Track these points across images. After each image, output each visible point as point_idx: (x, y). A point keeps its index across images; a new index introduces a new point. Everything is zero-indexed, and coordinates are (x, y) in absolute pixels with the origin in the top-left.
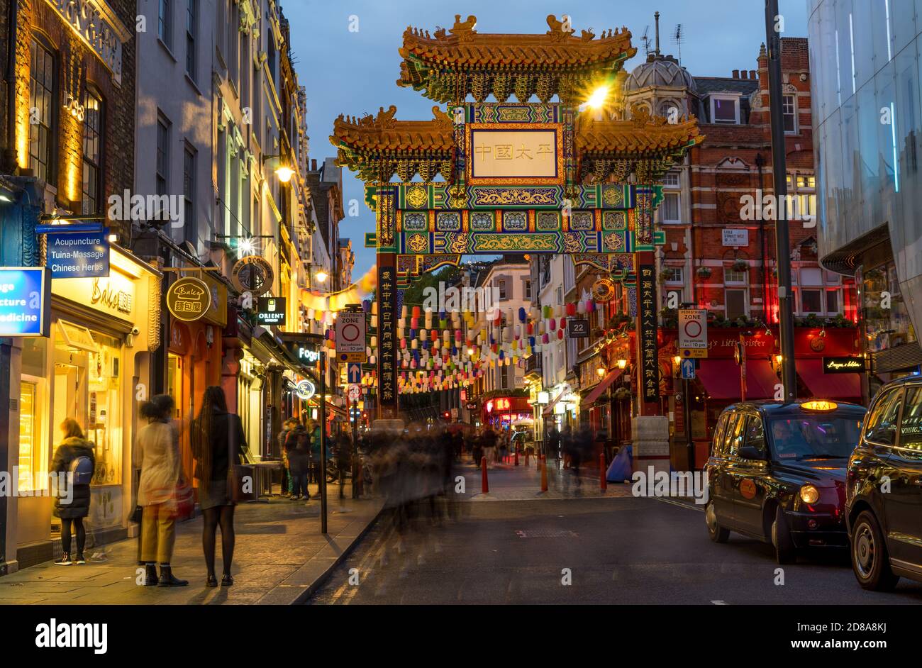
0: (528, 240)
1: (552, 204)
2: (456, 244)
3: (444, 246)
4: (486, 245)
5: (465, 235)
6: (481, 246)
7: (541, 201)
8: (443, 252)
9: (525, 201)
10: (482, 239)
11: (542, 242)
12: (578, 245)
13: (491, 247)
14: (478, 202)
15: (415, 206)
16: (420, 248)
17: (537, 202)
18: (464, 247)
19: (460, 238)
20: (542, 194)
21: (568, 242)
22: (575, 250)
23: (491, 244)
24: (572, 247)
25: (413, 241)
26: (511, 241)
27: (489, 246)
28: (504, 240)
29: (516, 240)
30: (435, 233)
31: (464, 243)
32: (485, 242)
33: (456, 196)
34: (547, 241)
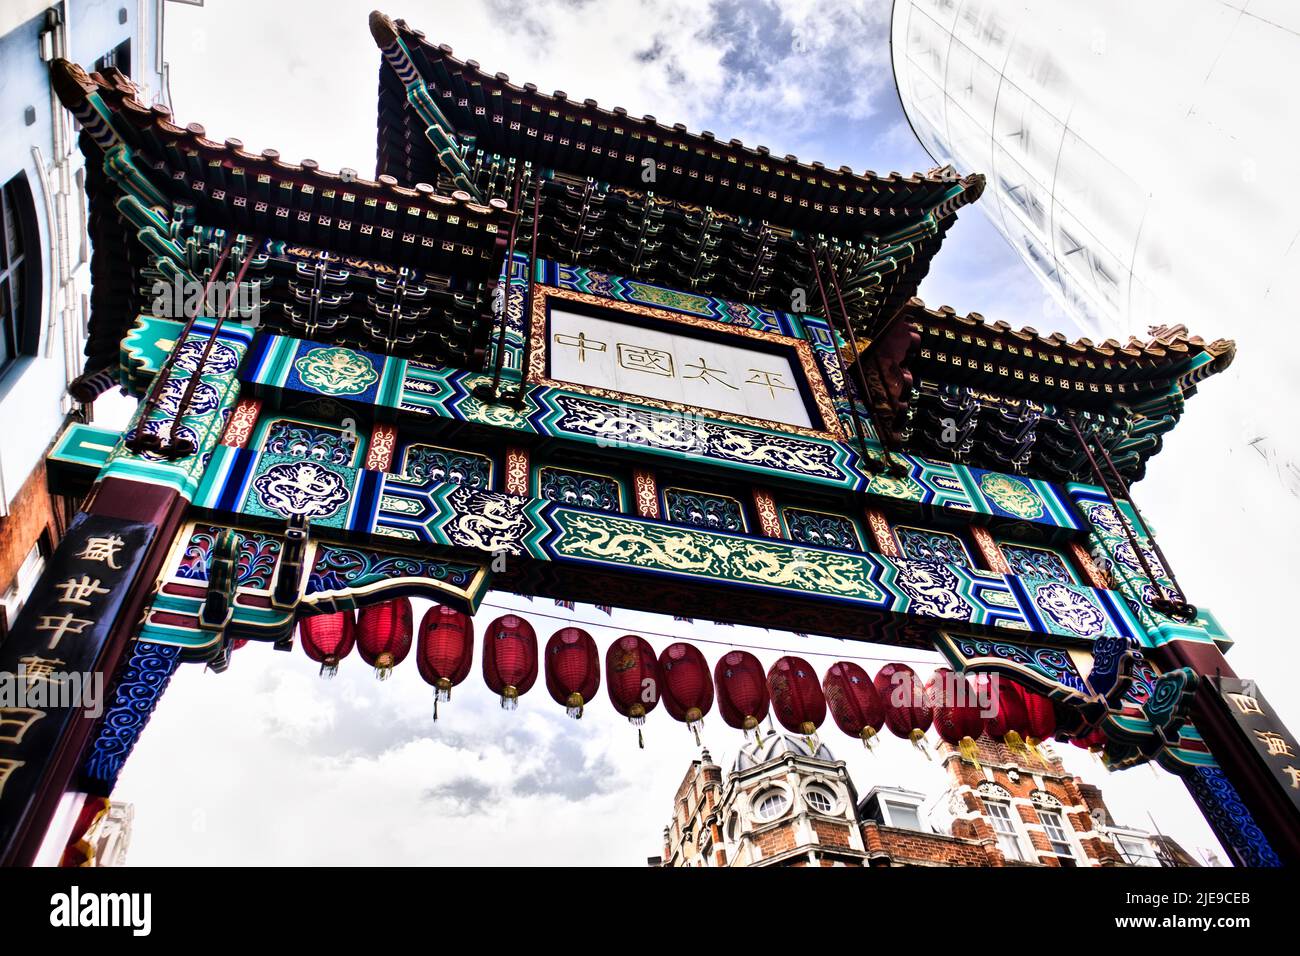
0: (771, 559)
1: (829, 476)
2: (472, 525)
3: (422, 517)
4: (603, 546)
5: (515, 501)
6: (582, 544)
7: (790, 463)
8: (410, 535)
9: (738, 453)
10: (584, 525)
11: (821, 570)
12: (955, 602)
13: (625, 554)
14: (568, 425)
15: (324, 387)
16: (310, 506)
17: (779, 463)
18: (508, 536)
19: (490, 506)
20: (794, 451)
21: (918, 586)
22: (948, 614)
23: (624, 545)
24: (936, 601)
25: (284, 481)
26: (703, 549)
27: (613, 548)
28: (672, 543)
29: (722, 551)
30: (387, 477)
31: (506, 524)
32: (599, 535)
33: (485, 396)
34: (839, 572)
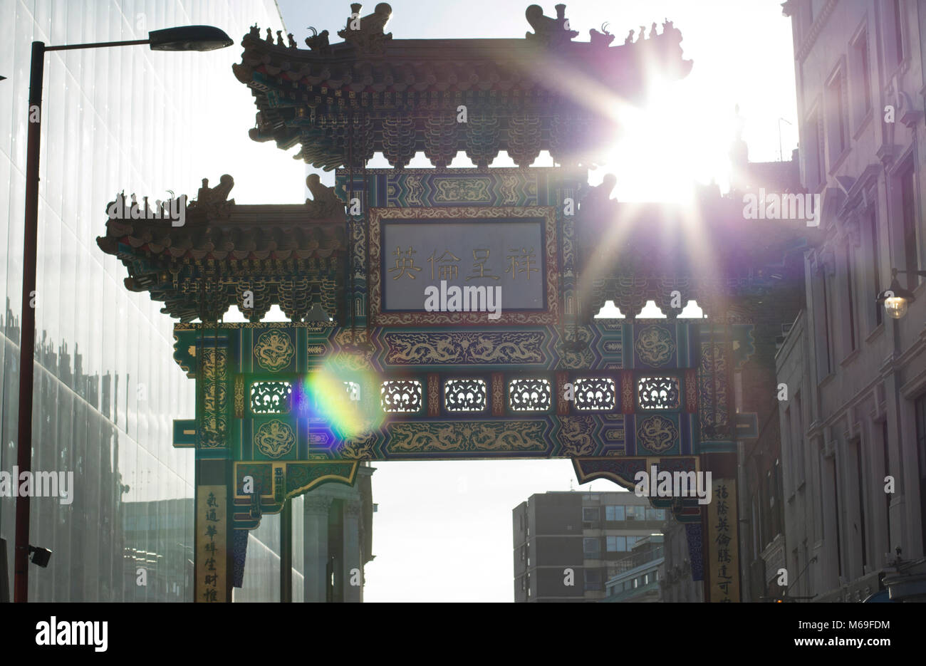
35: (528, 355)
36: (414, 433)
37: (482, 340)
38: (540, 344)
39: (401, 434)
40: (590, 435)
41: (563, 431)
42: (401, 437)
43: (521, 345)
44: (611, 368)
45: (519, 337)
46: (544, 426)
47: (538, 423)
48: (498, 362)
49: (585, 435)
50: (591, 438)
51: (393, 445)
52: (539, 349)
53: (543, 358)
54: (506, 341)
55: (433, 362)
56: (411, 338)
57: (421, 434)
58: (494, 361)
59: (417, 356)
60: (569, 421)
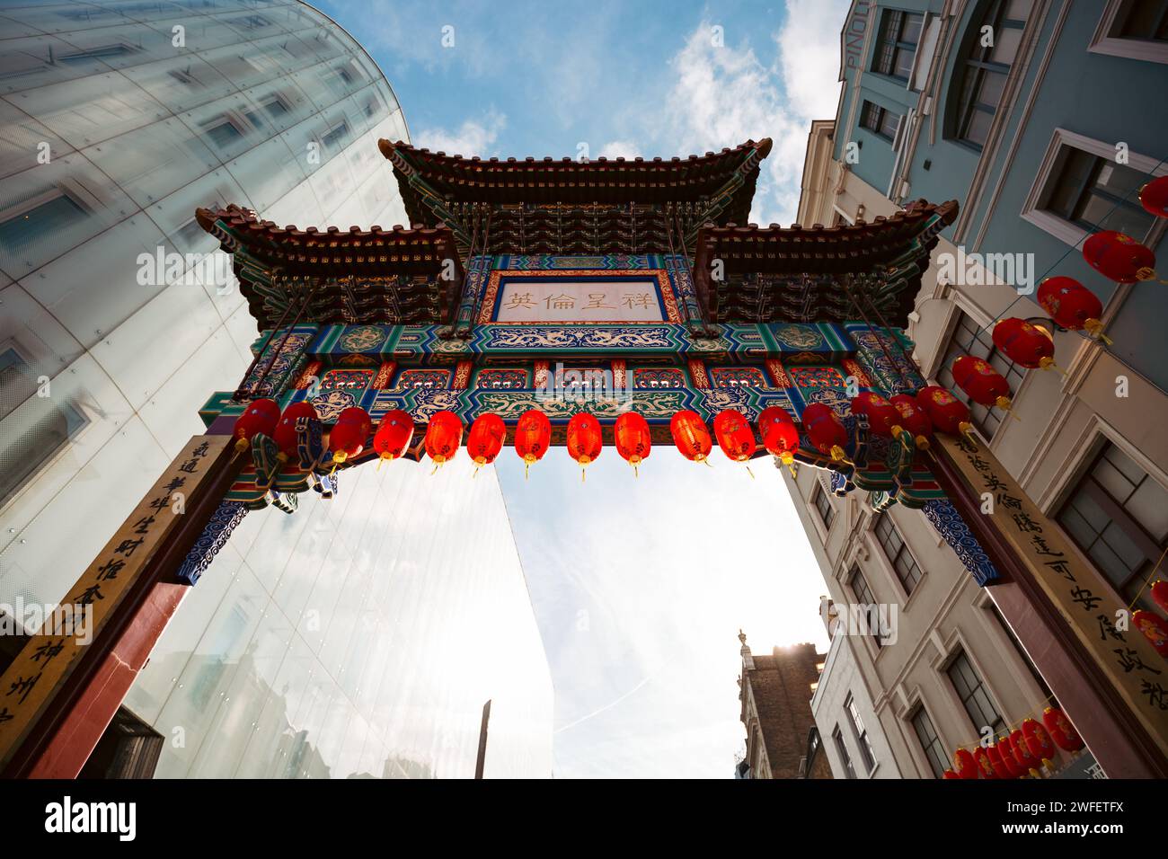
35: (651, 342)
36: (511, 402)
37: (596, 332)
38: (665, 334)
39: (495, 402)
40: (745, 404)
41: (708, 400)
42: (493, 405)
43: (643, 336)
44: (752, 350)
45: (640, 331)
46: (681, 397)
47: (674, 395)
48: (617, 345)
49: (739, 404)
50: (748, 407)
51: (481, 412)
52: (664, 338)
53: (670, 344)
54: (626, 333)
55: (541, 346)
56: (518, 331)
57: (520, 403)
58: (612, 346)
59: (523, 342)
60: (713, 393)
